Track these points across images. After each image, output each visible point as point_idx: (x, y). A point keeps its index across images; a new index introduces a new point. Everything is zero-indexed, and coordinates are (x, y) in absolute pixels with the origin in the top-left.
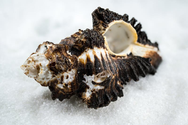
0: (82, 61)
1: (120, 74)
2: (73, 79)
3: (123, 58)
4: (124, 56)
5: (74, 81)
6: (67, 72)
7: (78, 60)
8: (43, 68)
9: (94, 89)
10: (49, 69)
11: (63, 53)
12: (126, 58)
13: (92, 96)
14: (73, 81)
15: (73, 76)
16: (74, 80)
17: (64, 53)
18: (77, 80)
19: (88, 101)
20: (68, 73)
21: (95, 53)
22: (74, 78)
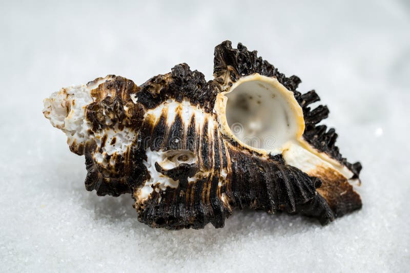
0: (152, 120)
1: (233, 182)
2: (125, 150)
3: (254, 155)
4: (260, 153)
5: (126, 154)
6: (114, 129)
7: (145, 116)
8: (75, 111)
9: (158, 182)
10: (86, 115)
11: (122, 93)
12: (264, 158)
13: (151, 198)
14: (124, 154)
15: (127, 145)
16: (127, 152)
17: (124, 95)
18: (133, 156)
19: (142, 205)
20: (116, 132)
21: (181, 111)
22: (128, 148)
